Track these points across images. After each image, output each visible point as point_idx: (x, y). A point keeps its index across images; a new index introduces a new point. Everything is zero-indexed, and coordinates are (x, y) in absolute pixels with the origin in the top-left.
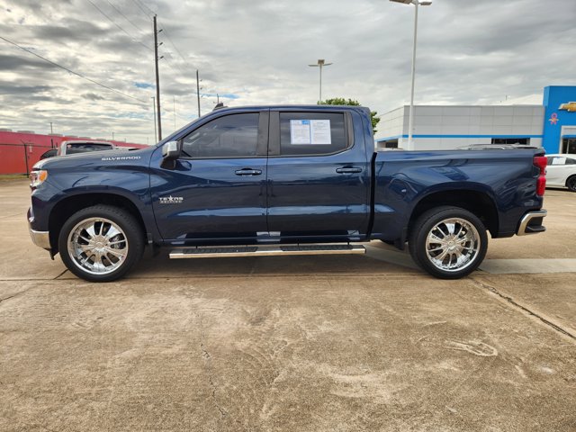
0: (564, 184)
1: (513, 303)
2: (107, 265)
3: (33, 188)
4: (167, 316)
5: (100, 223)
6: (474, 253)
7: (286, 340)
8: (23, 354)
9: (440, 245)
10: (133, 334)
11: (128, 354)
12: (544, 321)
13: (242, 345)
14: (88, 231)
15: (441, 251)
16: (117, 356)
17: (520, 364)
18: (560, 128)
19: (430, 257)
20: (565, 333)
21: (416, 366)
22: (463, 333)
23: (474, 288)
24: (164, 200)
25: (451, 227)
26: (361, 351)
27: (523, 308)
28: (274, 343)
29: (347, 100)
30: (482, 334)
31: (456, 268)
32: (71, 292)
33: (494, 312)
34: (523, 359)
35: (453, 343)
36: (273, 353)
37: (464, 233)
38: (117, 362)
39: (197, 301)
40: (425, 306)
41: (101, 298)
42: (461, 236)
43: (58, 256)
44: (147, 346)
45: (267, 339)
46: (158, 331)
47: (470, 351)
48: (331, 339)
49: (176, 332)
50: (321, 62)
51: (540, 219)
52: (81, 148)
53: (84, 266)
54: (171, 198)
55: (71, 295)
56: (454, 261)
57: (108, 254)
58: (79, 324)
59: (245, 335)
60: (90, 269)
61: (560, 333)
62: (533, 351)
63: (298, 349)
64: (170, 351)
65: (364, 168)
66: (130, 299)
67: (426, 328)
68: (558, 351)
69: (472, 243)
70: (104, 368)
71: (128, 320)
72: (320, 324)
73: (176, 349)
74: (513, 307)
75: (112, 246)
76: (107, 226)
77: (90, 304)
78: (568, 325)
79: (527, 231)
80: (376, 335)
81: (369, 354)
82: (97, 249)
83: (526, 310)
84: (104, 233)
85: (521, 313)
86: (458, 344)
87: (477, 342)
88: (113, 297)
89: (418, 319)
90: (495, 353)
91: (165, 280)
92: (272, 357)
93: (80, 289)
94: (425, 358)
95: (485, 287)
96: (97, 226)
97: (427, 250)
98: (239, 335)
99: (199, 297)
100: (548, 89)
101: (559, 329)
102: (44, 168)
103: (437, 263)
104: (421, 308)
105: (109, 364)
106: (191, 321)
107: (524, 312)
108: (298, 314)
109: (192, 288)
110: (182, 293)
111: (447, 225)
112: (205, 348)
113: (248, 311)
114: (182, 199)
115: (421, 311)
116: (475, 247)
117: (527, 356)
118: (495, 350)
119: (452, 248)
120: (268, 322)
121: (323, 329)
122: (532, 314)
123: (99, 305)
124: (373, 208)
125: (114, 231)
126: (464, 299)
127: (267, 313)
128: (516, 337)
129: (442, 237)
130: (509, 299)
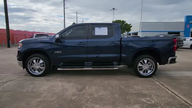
0: (189, 47)
1: (164, 86)
2: (39, 72)
3: (19, 48)
4: (54, 88)
5: (37, 59)
6: (153, 69)
7: (88, 97)
8: (8, 98)
9: (142, 67)
10: (42, 94)
11: (39, 99)
12: (172, 92)
13: (74, 98)
14: (34, 61)
15: (143, 69)
16: (35, 100)
17: (160, 106)
18: (190, 29)
19: (139, 71)
20: (178, 96)
21: (127, 106)
22: (145, 96)
23: (152, 81)
24: (56, 52)
25: (146, 61)
26: (110, 101)
27: (166, 88)
28: (84, 98)
29: (122, 20)
30: (151, 96)
31: (148, 74)
32: (28, 80)
33: (157, 89)
34: (162, 105)
35: (141, 99)
36: (82, 101)
37: (150, 63)
38: (35, 102)
39: (64, 83)
40: (135, 86)
41: (36, 82)
42: (149, 64)
43: (25, 69)
44: (45, 97)
45: (82, 96)
46: (49, 93)
47: (145, 102)
48: (102, 97)
49: (55, 93)
50: (114, 9)
51: (175, 59)
52: (40, 36)
53: (33, 72)
54: (58, 52)
55: (28, 81)
56: (147, 72)
57: (40, 68)
58: (27, 90)
59: (76, 95)
60: (34, 73)
61: (176, 97)
62: (166, 102)
63: (91, 100)
64: (51, 99)
65: (118, 42)
66: (44, 82)
67: (133, 94)
68: (174, 102)
69: (153, 67)
70: (30, 104)
71: (42, 89)
72: (100, 92)
73: (53, 99)
74: (163, 87)
75: (41, 66)
76: (39, 60)
77: (32, 84)
78: (180, 94)
79: (170, 63)
80: (117, 96)
81: (113, 102)
82: (36, 67)
83: (167, 88)
84: (38, 62)
85: (165, 89)
86: (142, 99)
87: (148, 99)
88: (40, 81)
89: (132, 91)
90: (153, 103)
91: (56, 76)
92: (82, 102)
93: (31, 79)
94: (130, 104)
95: (156, 80)
96: (36, 60)
97: (138, 68)
98: (74, 95)
99: (65, 82)
100: (186, 17)
101: (177, 95)
102: (22, 42)
103: (141, 72)
104: (134, 87)
105: (32, 103)
106: (60, 90)
107: (166, 89)
108: (94, 88)
109: (64, 79)
110: (60, 81)
111: (145, 61)
112: (62, 99)
113: (79, 87)
114: (61, 52)
115: (133, 88)
116: (154, 68)
117: (163, 104)
118: (153, 101)
119: (146, 68)
120: (84, 91)
121: (100, 93)
122: (169, 90)
123: (34, 84)
124: (121, 55)
125: (41, 61)
126: (148, 84)
127: (84, 88)
128: (162, 97)
129: (143, 64)
130: (163, 85)
